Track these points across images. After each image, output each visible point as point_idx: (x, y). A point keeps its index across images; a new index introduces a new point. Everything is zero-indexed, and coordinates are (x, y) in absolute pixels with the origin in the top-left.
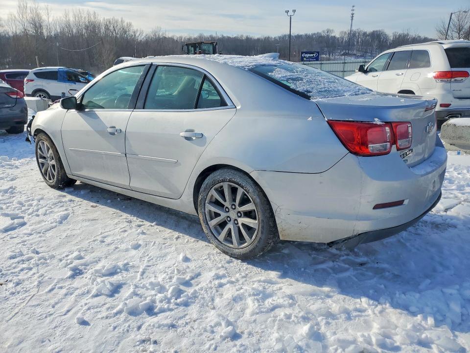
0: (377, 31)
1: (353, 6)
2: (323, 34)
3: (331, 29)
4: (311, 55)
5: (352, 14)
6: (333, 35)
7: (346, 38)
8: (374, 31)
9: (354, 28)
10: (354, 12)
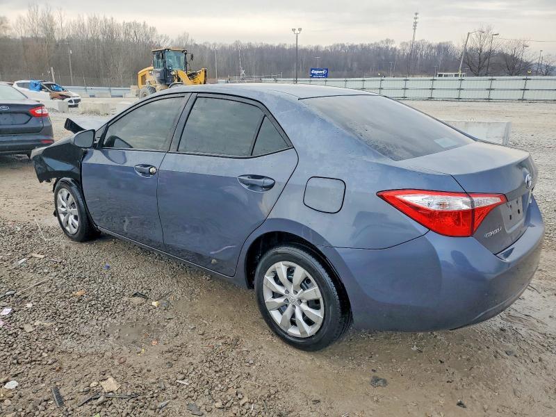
0: (444, 43)
1: (416, 14)
2: (381, 45)
3: (391, 39)
4: (321, 72)
5: (416, 23)
6: (393, 46)
7: (408, 50)
8: (440, 43)
9: (417, 39)
10: (417, 20)
